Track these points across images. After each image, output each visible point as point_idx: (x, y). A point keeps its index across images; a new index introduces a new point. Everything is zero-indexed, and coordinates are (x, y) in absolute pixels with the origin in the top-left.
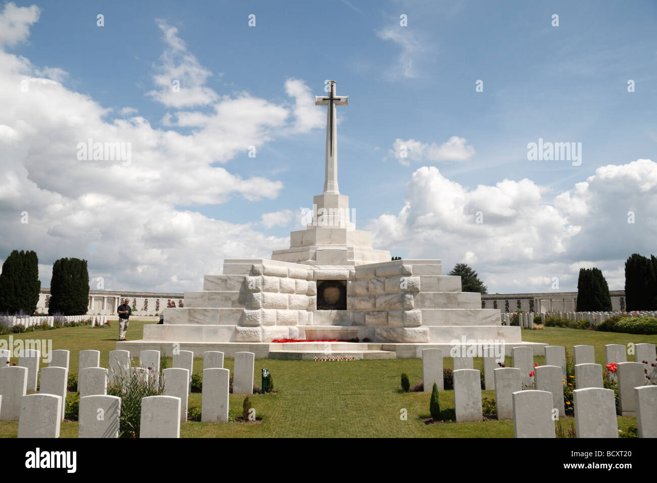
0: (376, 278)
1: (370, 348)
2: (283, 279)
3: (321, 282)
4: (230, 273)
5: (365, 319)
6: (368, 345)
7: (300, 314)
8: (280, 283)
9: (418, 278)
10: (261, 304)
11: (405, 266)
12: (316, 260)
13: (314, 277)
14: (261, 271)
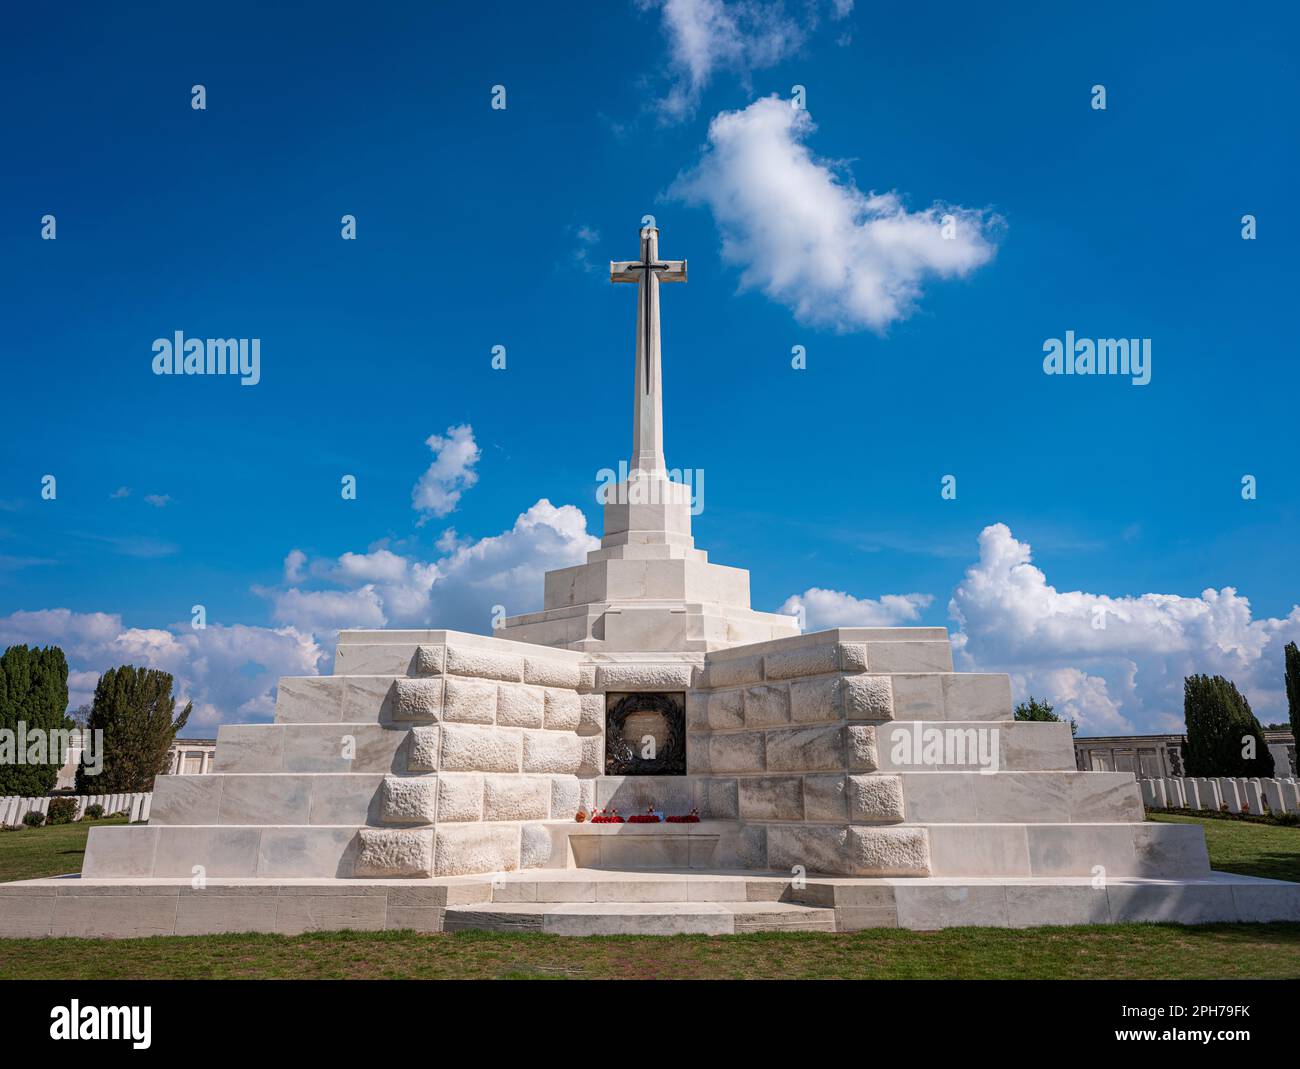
0: (766, 683)
1: (753, 893)
2: (509, 688)
3: (617, 699)
4: (354, 671)
5: (736, 802)
6: (748, 885)
7: (555, 786)
8: (499, 699)
9: (886, 680)
10: (435, 761)
11: (845, 643)
12: (603, 639)
13: (597, 682)
14: (440, 664)
